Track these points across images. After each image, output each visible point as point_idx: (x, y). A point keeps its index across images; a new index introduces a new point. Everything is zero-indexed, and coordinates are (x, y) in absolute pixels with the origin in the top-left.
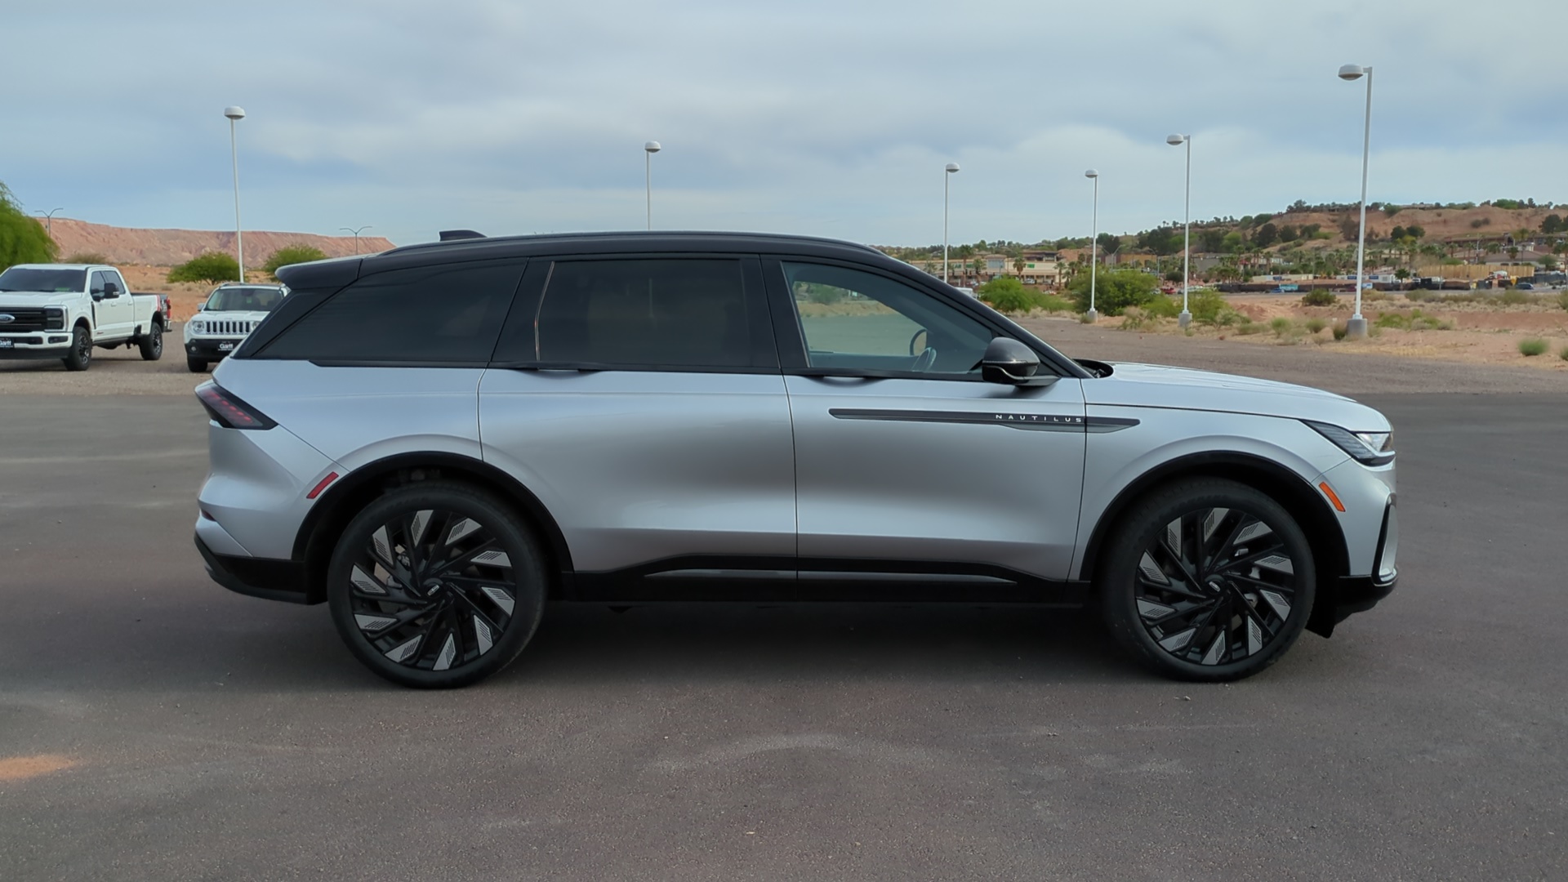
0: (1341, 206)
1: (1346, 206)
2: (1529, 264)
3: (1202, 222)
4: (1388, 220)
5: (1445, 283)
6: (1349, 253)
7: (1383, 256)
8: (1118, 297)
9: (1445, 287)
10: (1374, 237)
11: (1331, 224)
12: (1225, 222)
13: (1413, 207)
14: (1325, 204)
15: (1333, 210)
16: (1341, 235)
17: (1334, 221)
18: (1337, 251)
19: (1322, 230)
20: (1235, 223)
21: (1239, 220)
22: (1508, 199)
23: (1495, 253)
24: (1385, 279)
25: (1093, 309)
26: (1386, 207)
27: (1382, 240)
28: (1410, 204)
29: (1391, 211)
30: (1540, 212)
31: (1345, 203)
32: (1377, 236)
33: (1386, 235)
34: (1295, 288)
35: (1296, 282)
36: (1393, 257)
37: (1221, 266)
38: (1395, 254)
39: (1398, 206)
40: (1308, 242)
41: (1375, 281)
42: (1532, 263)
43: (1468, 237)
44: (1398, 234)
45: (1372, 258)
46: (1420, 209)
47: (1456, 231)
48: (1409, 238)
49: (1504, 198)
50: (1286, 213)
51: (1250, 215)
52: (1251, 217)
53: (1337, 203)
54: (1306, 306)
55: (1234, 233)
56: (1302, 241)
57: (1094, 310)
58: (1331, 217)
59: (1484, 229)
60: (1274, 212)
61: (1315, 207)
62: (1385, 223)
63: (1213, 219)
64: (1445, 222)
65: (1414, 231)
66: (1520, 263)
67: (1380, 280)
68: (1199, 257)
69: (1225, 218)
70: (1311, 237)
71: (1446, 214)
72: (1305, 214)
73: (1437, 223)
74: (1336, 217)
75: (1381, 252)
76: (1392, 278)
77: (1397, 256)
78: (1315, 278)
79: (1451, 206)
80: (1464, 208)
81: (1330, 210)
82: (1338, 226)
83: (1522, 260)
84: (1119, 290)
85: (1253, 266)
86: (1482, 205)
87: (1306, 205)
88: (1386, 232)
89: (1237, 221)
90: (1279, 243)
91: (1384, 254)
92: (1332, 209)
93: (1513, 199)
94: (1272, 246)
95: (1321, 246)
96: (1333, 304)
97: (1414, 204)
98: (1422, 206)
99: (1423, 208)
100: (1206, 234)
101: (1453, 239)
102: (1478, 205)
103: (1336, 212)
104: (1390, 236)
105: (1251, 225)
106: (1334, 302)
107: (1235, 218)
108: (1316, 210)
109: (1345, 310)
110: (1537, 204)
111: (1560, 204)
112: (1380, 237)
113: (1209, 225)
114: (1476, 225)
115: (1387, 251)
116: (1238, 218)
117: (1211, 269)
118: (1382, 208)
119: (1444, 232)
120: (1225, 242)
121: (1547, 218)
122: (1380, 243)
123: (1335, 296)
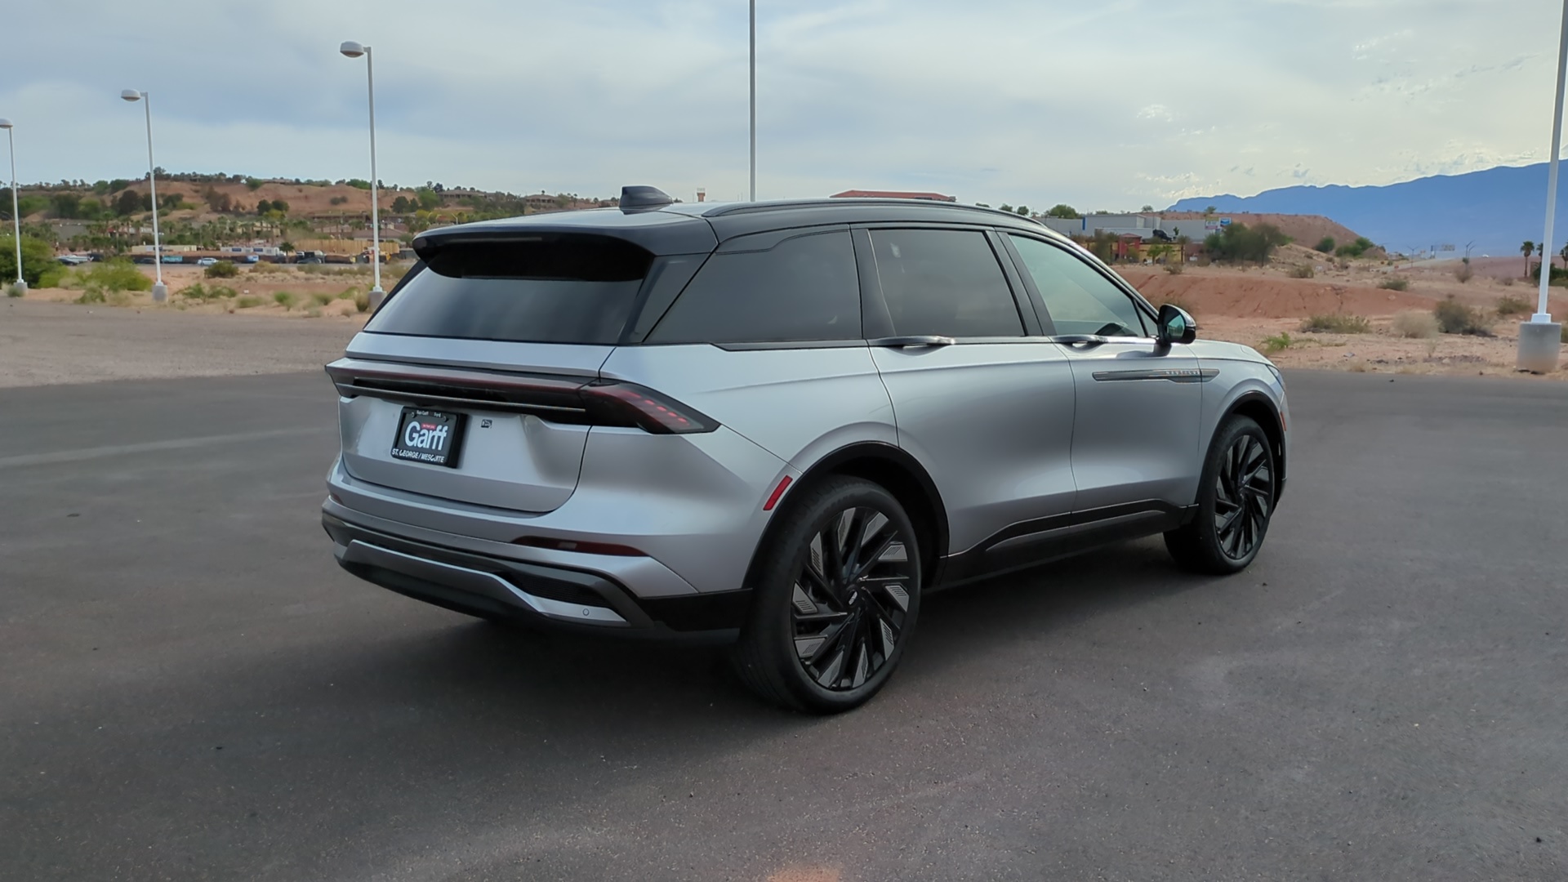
0: (202, 176)
1: (207, 176)
2: (392, 241)
3: (47, 184)
4: (252, 194)
5: (326, 257)
6: (222, 225)
7: (255, 229)
8: (6, 267)
9: (327, 260)
10: (241, 210)
11: (195, 194)
12: (75, 186)
13: (273, 182)
14: (186, 173)
15: (195, 180)
16: (208, 205)
17: (197, 191)
18: (210, 222)
19: (186, 200)
20: (86, 187)
21: (92, 185)
22: (360, 179)
23: (360, 229)
24: (269, 251)
25: (20, 280)
26: (247, 180)
27: (250, 213)
28: (271, 178)
29: (253, 185)
30: (389, 194)
31: (206, 173)
32: (243, 209)
33: (253, 209)
34: (181, 260)
35: (179, 253)
36: (265, 229)
37: (86, 233)
38: (267, 227)
39: (260, 180)
40: (174, 212)
41: (260, 253)
42: (395, 240)
43: (330, 214)
44: (263, 207)
45: (245, 230)
46: (281, 183)
47: (318, 207)
48: (274, 211)
49: (356, 178)
50: (145, 180)
51: (105, 180)
52: (106, 183)
53: (198, 173)
54: (209, 278)
55: (87, 198)
56: (167, 211)
57: (23, 281)
58: (194, 187)
59: (342, 207)
60: (131, 178)
61: (175, 175)
62: (249, 197)
63: (60, 182)
64: (306, 197)
65: (279, 205)
66: (385, 240)
67: (264, 253)
68: (58, 224)
69: (75, 181)
70: (175, 207)
71: (307, 190)
72: (166, 182)
73: (299, 198)
74: (198, 188)
75: (253, 225)
76: (276, 251)
77: (269, 229)
78: (198, 249)
79: (309, 183)
80: (322, 186)
81: (191, 180)
82: (202, 197)
83: (386, 237)
84: (5, 258)
85: (121, 235)
86: (337, 183)
87: (165, 173)
88: (252, 205)
89: (88, 185)
90: (142, 211)
91: (256, 226)
92: (193, 179)
93: (364, 180)
94: (135, 214)
95: (188, 216)
96: (237, 276)
97: (274, 179)
98: (282, 181)
99: (284, 183)
100: (58, 198)
101: (317, 215)
102: (333, 183)
103: (198, 183)
104: (256, 210)
105: (107, 190)
106: (238, 274)
107: (86, 182)
108: (177, 178)
109: (253, 282)
110: (385, 186)
111: (405, 187)
112: (246, 210)
113: (55, 188)
114: (335, 202)
115: (258, 224)
116: (91, 182)
117: (75, 237)
118: (244, 181)
119: (306, 208)
120: (81, 208)
121: (397, 199)
122: (248, 216)
123: (237, 268)
